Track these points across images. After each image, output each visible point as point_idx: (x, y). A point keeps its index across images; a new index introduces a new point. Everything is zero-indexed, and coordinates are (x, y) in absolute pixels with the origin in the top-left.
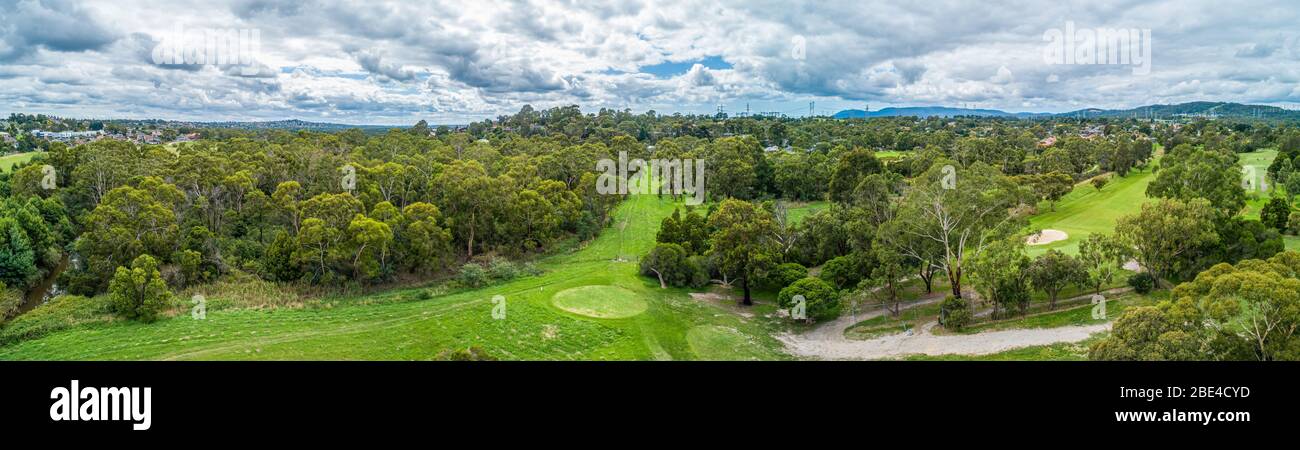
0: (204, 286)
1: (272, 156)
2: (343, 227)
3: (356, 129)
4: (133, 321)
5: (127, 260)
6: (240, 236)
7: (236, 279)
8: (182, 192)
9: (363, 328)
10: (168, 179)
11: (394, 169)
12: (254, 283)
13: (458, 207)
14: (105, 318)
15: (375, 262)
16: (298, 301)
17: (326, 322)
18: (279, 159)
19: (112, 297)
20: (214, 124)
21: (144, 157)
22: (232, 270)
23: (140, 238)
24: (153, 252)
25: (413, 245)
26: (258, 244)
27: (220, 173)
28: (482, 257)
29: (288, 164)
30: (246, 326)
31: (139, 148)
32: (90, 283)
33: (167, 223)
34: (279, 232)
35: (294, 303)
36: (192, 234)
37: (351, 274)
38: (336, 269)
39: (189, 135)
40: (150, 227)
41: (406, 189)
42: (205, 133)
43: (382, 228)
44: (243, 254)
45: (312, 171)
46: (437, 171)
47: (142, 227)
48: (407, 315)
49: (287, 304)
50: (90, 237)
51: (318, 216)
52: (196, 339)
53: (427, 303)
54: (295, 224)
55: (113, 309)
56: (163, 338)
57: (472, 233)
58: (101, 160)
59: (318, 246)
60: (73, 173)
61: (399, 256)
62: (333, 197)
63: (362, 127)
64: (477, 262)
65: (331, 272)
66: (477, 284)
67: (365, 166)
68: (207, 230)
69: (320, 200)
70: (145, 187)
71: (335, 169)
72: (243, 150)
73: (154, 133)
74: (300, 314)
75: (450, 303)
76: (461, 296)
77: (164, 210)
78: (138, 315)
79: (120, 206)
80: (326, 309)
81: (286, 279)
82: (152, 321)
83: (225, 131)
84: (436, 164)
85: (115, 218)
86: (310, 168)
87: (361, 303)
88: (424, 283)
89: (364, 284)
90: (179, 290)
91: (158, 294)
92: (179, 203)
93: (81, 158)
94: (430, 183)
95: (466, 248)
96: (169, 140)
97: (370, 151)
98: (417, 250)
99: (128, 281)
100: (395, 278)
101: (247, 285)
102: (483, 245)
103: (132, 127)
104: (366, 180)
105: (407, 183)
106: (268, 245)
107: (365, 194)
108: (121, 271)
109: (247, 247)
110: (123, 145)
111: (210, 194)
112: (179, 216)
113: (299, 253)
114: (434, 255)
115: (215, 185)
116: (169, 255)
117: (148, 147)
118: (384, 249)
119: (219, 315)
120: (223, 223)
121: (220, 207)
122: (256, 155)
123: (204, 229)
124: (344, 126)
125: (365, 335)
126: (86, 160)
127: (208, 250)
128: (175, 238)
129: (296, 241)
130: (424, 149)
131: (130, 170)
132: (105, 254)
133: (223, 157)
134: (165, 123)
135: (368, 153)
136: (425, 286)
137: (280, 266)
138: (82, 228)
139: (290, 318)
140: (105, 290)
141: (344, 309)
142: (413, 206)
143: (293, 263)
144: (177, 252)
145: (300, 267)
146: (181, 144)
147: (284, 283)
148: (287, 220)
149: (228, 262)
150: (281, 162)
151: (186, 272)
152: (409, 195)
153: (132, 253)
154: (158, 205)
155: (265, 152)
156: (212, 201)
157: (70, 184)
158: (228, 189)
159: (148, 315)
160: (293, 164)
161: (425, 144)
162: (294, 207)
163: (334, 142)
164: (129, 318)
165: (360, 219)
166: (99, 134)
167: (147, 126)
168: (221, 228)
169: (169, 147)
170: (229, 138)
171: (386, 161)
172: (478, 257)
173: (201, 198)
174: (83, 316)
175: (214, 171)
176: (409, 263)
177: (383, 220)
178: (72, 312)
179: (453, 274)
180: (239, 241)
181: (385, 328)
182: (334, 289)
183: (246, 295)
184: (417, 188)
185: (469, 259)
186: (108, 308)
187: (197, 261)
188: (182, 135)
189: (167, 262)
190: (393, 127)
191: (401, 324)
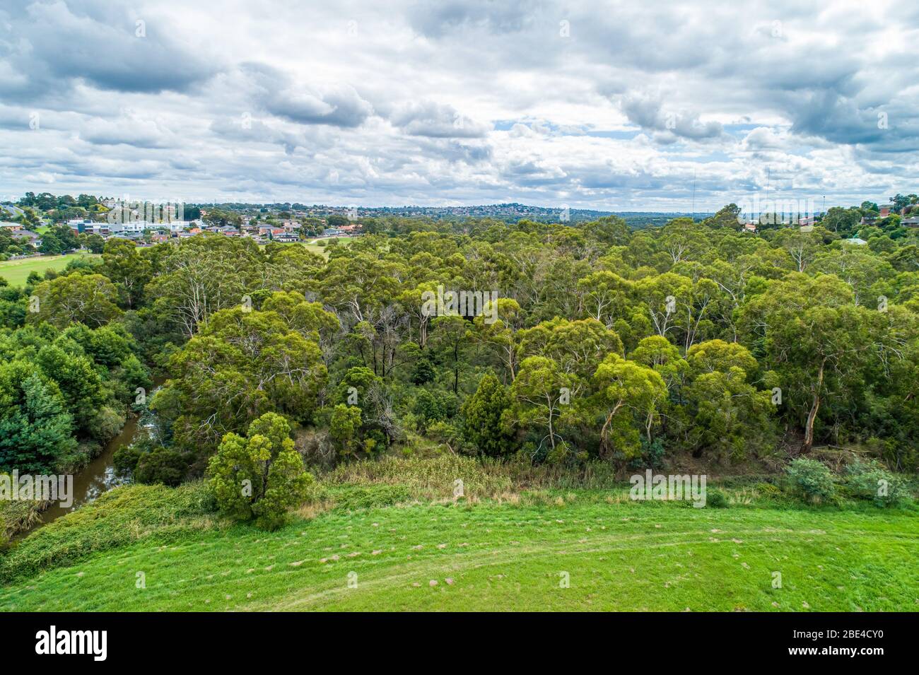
0: (366, 463)
1: (476, 259)
2: (586, 373)
3: (612, 218)
4: (245, 528)
5: (241, 422)
6: (423, 383)
7: (417, 452)
8: (333, 315)
9: (614, 545)
10: (311, 295)
11: (676, 284)
12: (444, 458)
13: (791, 355)
14: (196, 522)
15: (635, 432)
16: (513, 491)
17: (556, 530)
18: (486, 264)
19: (212, 484)
20: (385, 211)
21: (271, 261)
22: (410, 437)
23: (263, 386)
24: (284, 408)
25: (700, 410)
26: (452, 395)
27: (393, 285)
28: (834, 453)
29: (501, 272)
30: (431, 533)
31: (262, 248)
32: (173, 462)
33: (309, 363)
34: (485, 377)
35: (506, 495)
36: (349, 379)
37: (596, 450)
38: (572, 440)
39: (345, 228)
40: (281, 369)
41: (696, 317)
42: (370, 224)
43: (651, 378)
44: (427, 411)
45: (538, 283)
46: (754, 289)
47: (267, 369)
48: (685, 529)
49: (495, 496)
50: (178, 386)
51: (546, 353)
52: (348, 560)
53: (720, 514)
54: (510, 365)
55: (212, 506)
56: (294, 559)
57: (817, 405)
58: (199, 267)
59: (544, 401)
60: (148, 286)
61: (676, 426)
62: (571, 324)
63: (623, 214)
64: (820, 458)
65: (564, 444)
66: (816, 499)
67: (626, 277)
68: (372, 373)
69: (551, 328)
70: (274, 307)
71: (575, 280)
72: (430, 250)
73: (287, 224)
74: (515, 514)
75: (760, 523)
76: (784, 514)
77: (304, 343)
78: (254, 517)
79: (231, 337)
80: (556, 506)
81: (494, 453)
82: (277, 527)
83: (402, 221)
84: (754, 278)
85: (221, 356)
86: (536, 278)
87: (610, 499)
88: (717, 479)
89: (617, 467)
90: (324, 470)
91: (290, 478)
92: (327, 331)
93: (163, 263)
94: (738, 310)
95: (801, 430)
96: (312, 235)
97: (635, 253)
98: (709, 421)
99: (242, 458)
100: (667, 463)
101: (434, 461)
102: (837, 429)
103: (250, 215)
104: (626, 301)
105: (698, 306)
106: (467, 397)
107: (623, 321)
108: (231, 440)
109: (434, 400)
110: (236, 243)
111: (378, 317)
112: (328, 351)
113: (516, 411)
114: (738, 433)
115: (386, 303)
116: (310, 412)
117: (277, 245)
118: (652, 412)
119: (387, 515)
120: (398, 362)
121: (392, 337)
122: (450, 258)
123: (367, 371)
124: (594, 213)
125: (617, 558)
126: (172, 266)
127: (373, 405)
128: (320, 386)
129: (511, 391)
130: (731, 252)
131: (247, 281)
132: (202, 413)
133: (399, 260)
134: (304, 209)
135: (632, 257)
136: (719, 484)
137: (484, 431)
138: (167, 373)
139: (500, 520)
140: (200, 473)
141: (584, 509)
142: (704, 345)
143: (505, 427)
144: (323, 409)
145: (515, 434)
146: (331, 242)
147: (491, 460)
148: (497, 357)
149: (402, 423)
150: (489, 269)
151: (338, 440)
152: (699, 327)
153: (249, 411)
154: (294, 334)
155: (465, 254)
156: (380, 329)
157: (143, 304)
158: (406, 310)
159: (272, 515)
160: (509, 272)
161: (734, 245)
162: (508, 338)
163: (576, 238)
164: (239, 522)
165: (613, 360)
166: (194, 226)
167: (276, 213)
168: (394, 370)
169: (312, 245)
170: (408, 232)
171: (662, 270)
172: (824, 450)
173: (364, 324)
174: (159, 521)
175: (384, 283)
176: (694, 440)
177: (651, 366)
178: (138, 514)
179: (772, 471)
180: (422, 391)
181: (648, 546)
182: (568, 472)
183: (431, 479)
184: (715, 317)
185: (805, 451)
186: (205, 504)
187: (355, 423)
188: (333, 228)
189: (307, 424)
190: (678, 215)
191: (674, 543)
